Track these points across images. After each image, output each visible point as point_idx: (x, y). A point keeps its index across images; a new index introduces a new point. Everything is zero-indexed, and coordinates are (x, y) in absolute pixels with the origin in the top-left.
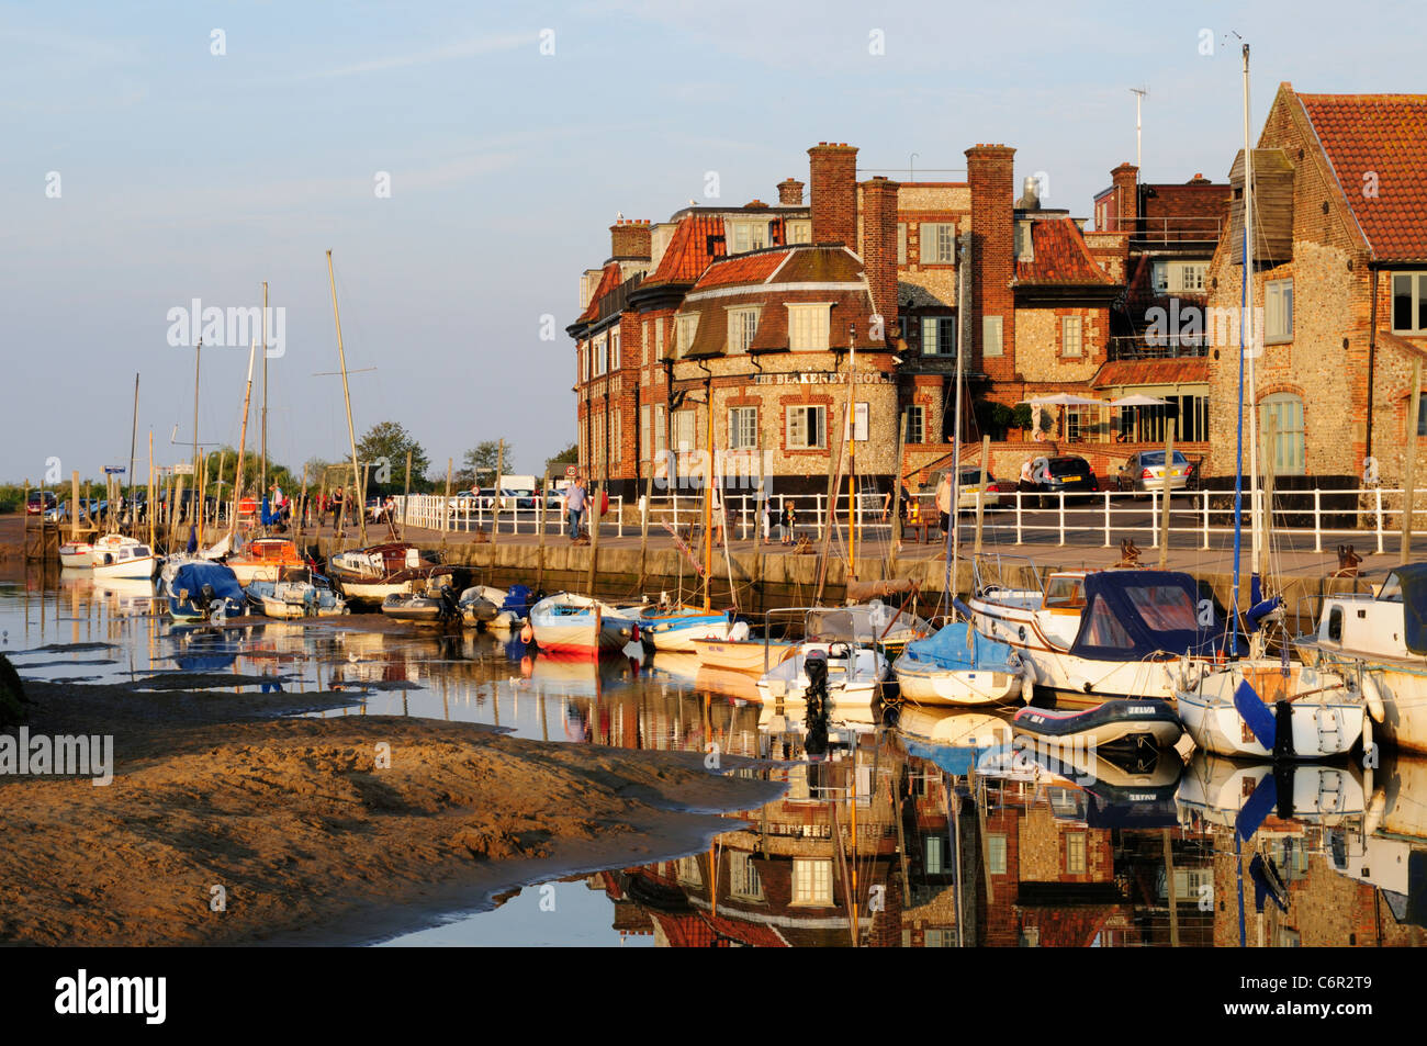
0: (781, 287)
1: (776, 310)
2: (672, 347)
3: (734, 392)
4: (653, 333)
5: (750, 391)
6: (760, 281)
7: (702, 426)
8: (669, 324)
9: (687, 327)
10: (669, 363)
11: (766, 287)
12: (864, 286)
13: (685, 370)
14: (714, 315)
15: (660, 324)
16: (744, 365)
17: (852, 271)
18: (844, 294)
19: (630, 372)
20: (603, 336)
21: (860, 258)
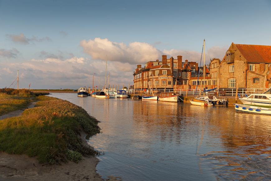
0: (161, 69)
1: (161, 71)
2: (148, 75)
3: (156, 79)
4: (146, 74)
5: (158, 79)
6: (159, 68)
7: (152, 83)
8: (148, 73)
9: (150, 73)
10: (148, 76)
11: (160, 68)
12: (170, 69)
13: (150, 77)
14: (154, 72)
15: (147, 73)
16: (157, 76)
17: (169, 67)
18: (168, 69)
19: (143, 78)
20: (139, 74)
21: (170, 66)
